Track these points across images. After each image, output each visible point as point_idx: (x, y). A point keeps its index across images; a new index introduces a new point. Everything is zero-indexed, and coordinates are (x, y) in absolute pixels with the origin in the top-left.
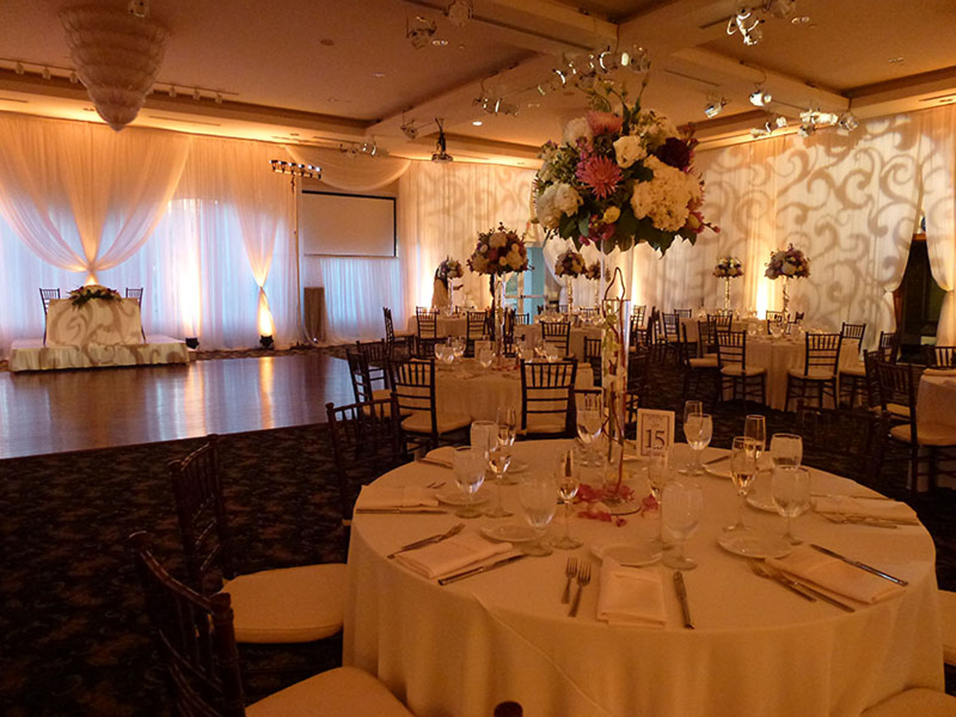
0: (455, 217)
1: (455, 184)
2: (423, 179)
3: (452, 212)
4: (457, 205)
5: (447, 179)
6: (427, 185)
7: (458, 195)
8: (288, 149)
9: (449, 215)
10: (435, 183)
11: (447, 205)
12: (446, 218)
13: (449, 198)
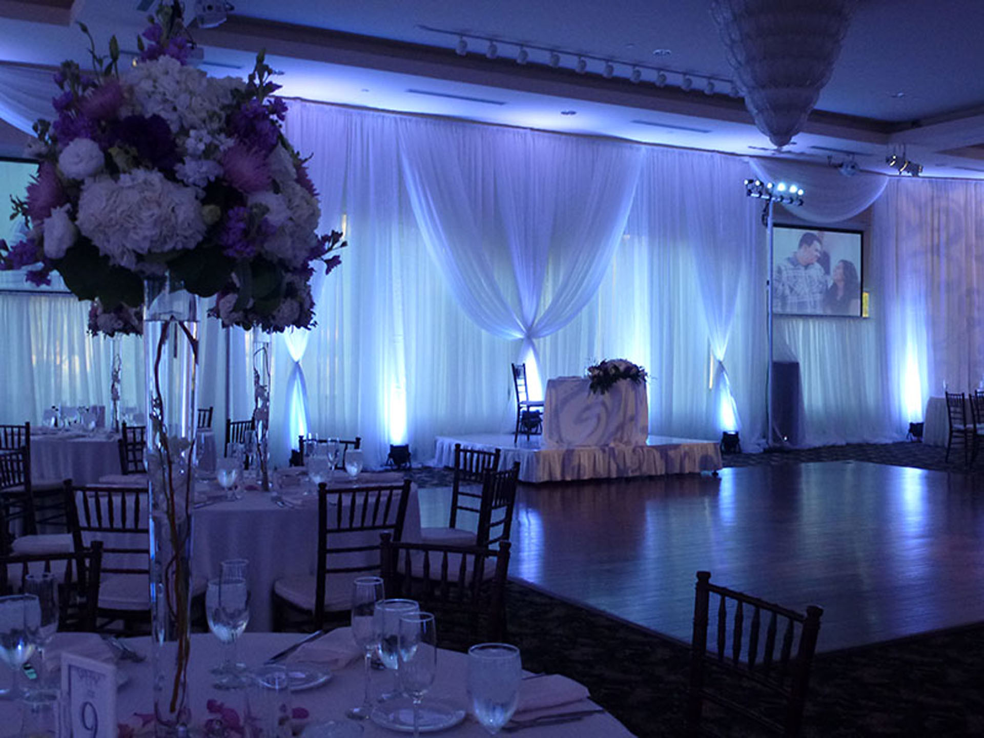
0: (949, 259)
1: (947, 212)
2: (904, 205)
3: (943, 251)
4: (950, 242)
5: (936, 203)
6: (910, 212)
7: (952, 228)
8: (753, 163)
9: (938, 255)
10: (920, 209)
11: (936, 240)
12: (935, 257)
13: (939, 230)
